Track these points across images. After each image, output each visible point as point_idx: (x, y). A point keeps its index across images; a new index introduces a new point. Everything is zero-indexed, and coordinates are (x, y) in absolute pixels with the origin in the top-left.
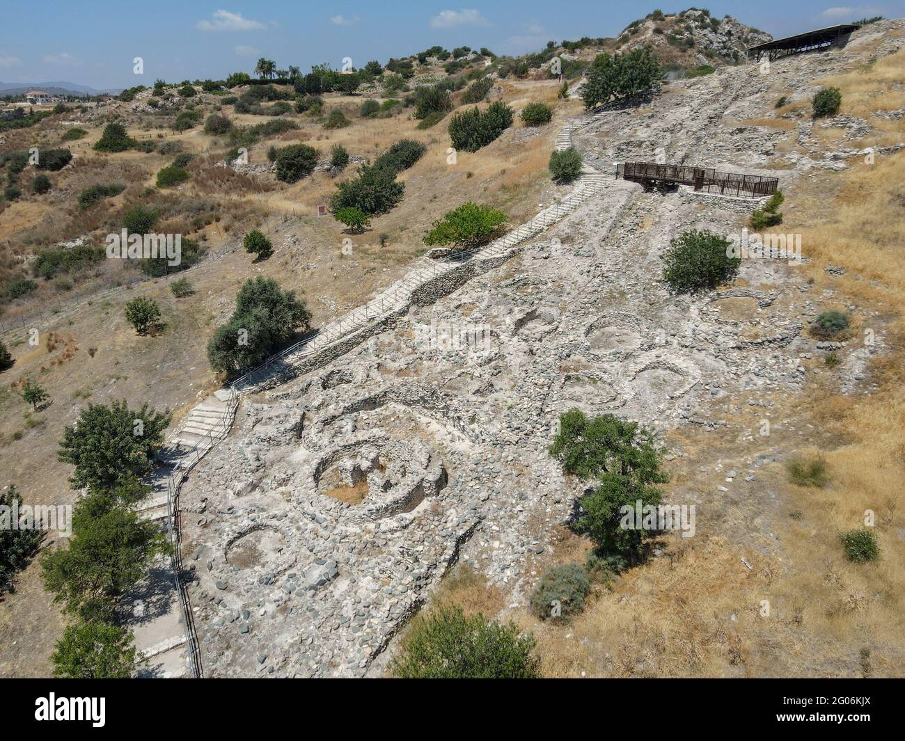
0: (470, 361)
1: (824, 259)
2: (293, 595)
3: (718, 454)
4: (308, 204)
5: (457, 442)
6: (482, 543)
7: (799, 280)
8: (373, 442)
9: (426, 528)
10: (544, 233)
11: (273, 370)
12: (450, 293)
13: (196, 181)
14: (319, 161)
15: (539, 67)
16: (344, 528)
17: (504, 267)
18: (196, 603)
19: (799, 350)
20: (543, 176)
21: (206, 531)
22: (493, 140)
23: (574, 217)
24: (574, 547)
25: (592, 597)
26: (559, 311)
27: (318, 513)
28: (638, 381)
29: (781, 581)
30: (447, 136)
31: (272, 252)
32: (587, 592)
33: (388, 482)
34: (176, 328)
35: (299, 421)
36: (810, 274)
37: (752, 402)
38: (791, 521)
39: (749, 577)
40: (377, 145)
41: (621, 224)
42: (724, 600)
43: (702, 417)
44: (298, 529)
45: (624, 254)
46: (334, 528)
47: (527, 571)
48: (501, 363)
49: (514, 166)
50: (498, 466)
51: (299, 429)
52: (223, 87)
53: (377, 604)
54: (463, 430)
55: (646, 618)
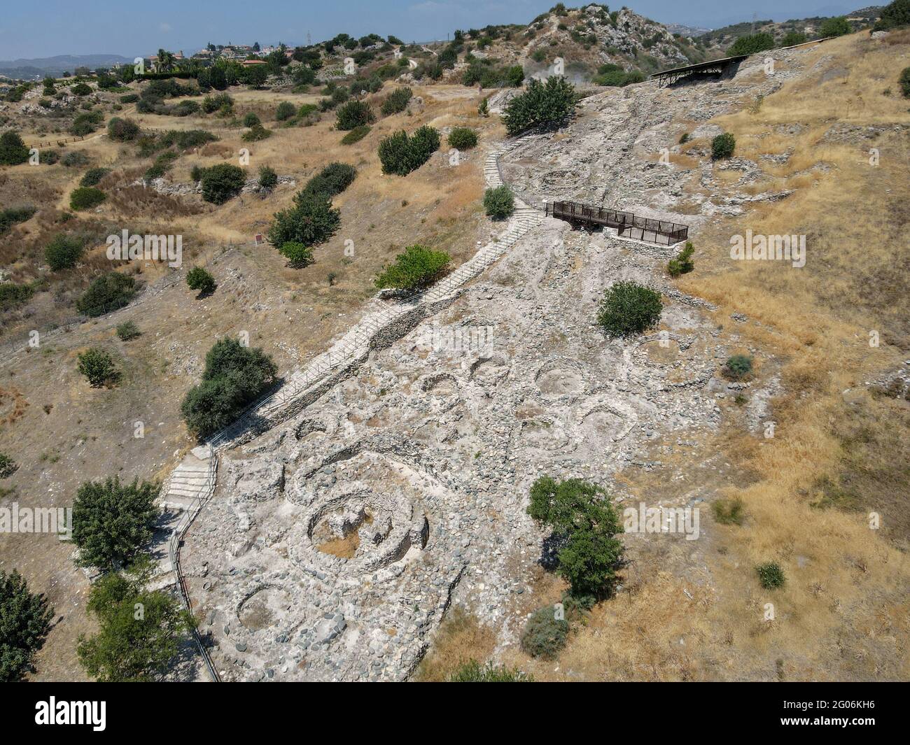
0: (434, 408)
1: (730, 306)
2: (309, 650)
3: (658, 494)
4: (243, 231)
5: (431, 486)
6: (469, 586)
7: (711, 326)
8: (358, 495)
9: (421, 578)
10: (485, 272)
11: (246, 425)
12: (404, 335)
13: (115, 201)
14: (246, 182)
15: (453, 68)
16: (344, 582)
17: (452, 308)
18: (221, 667)
19: (714, 391)
20: (478, 209)
21: (213, 594)
22: (423, 163)
23: (512, 256)
24: (549, 585)
25: (571, 633)
26: (509, 356)
27: (318, 570)
28: (585, 425)
29: (716, 609)
30: (375, 156)
31: (216, 287)
32: (567, 630)
33: (378, 534)
34: (131, 377)
35: (281, 475)
36: (720, 321)
37: (680, 442)
38: (719, 556)
39: (691, 605)
40: (305, 165)
41: (555, 264)
42: (674, 628)
43: (641, 459)
44: (302, 585)
45: (561, 296)
46: (335, 582)
47: (512, 610)
48: (462, 409)
49: (447, 195)
50: (474, 512)
51: (281, 483)
52: (120, 83)
53: (389, 653)
54: (436, 476)
55: (616, 647)
